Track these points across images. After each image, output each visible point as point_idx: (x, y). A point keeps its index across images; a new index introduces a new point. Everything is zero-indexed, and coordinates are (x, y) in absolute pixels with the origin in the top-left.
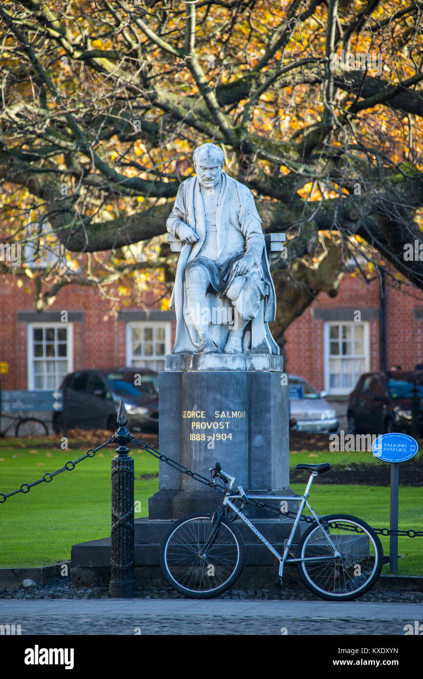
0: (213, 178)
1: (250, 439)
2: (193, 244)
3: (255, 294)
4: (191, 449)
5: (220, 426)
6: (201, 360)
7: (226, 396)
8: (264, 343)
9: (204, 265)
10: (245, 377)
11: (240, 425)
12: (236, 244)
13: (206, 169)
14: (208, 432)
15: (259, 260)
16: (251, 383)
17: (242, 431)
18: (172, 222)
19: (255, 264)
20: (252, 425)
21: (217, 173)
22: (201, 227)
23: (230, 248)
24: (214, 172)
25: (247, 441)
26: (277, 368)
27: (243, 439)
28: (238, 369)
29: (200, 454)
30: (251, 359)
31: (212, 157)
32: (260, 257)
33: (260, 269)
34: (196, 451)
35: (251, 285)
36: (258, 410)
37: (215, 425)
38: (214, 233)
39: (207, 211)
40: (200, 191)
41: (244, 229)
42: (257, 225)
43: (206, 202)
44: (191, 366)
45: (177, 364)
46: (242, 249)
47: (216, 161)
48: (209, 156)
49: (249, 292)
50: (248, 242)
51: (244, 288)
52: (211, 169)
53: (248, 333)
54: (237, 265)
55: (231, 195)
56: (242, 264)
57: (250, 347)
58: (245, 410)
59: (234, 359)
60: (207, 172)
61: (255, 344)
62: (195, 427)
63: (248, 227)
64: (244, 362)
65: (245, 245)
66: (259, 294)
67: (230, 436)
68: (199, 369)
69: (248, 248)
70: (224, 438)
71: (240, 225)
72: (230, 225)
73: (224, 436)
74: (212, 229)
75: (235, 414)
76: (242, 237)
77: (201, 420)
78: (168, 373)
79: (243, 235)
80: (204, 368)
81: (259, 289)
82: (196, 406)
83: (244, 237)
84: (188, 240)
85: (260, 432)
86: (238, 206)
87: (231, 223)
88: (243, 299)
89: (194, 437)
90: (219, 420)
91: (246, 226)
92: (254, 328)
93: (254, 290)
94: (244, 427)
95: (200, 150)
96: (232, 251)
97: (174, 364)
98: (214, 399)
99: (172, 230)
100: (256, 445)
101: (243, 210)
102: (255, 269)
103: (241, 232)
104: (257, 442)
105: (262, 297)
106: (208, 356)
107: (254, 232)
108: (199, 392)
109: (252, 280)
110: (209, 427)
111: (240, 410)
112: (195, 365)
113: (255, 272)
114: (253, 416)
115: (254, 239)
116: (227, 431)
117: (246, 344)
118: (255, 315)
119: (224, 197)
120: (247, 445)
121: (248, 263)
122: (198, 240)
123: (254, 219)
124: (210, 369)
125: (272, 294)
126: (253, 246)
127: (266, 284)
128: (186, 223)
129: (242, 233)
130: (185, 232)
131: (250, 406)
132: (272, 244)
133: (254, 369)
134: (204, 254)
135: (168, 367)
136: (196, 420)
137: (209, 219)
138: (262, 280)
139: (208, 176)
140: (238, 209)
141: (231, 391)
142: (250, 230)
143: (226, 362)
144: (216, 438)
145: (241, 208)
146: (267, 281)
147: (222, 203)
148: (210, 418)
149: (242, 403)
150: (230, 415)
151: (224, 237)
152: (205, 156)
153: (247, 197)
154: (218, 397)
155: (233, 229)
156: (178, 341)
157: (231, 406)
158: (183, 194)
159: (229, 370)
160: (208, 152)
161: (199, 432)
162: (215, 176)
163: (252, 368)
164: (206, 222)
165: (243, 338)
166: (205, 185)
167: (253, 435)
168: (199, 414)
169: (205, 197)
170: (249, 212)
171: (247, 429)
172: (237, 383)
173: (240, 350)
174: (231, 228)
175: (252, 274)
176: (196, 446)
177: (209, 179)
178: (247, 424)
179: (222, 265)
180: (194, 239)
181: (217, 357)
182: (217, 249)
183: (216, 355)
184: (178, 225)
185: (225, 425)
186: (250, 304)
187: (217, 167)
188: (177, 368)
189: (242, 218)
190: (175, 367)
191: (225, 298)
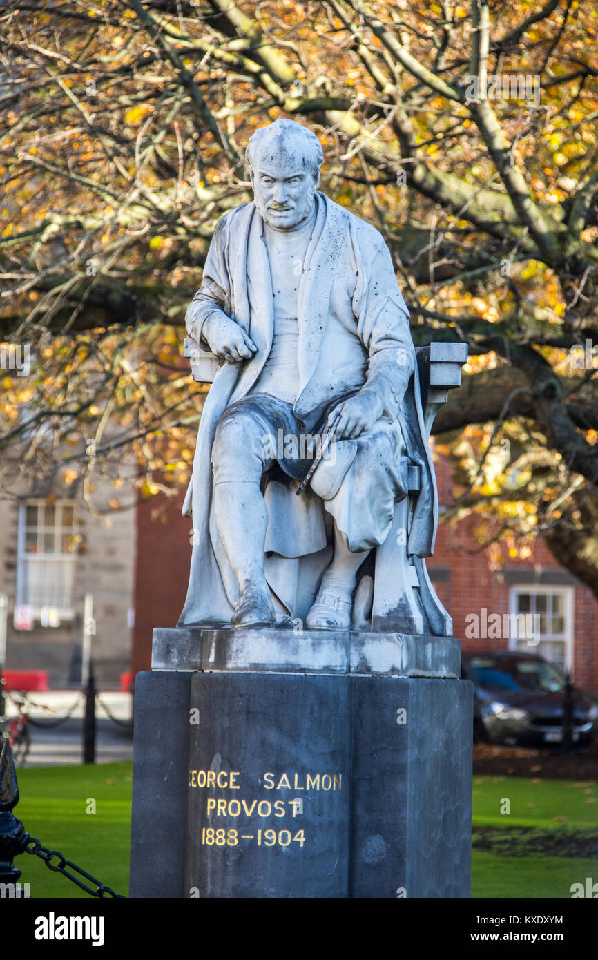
0: (292, 203)
1: (353, 844)
2: (244, 363)
3: (381, 485)
4: (204, 866)
5: (274, 810)
6: (235, 644)
7: (293, 735)
8: (403, 607)
9: (261, 412)
10: (343, 690)
11: (326, 809)
12: (344, 364)
13: (274, 180)
14: (245, 824)
15: (395, 403)
16: (360, 704)
17: (331, 823)
18: (196, 310)
19: (385, 413)
20: (360, 810)
21: (303, 192)
22: (262, 324)
23: (330, 374)
24: (294, 189)
25: (347, 849)
26: (437, 668)
27: (335, 845)
28: (327, 669)
29: (223, 879)
30: (362, 644)
31: (290, 153)
32: (401, 397)
33: (398, 425)
34: (214, 872)
35: (371, 463)
36: (375, 772)
37: (264, 807)
38: (293, 337)
39: (279, 286)
40: (263, 236)
41: (365, 328)
42: (395, 322)
43: (276, 260)
44: (212, 659)
45: (181, 654)
46: (358, 378)
47: (298, 161)
48: (282, 150)
49: (365, 482)
50: (373, 359)
51: (352, 469)
52: (287, 180)
53: (366, 580)
54: (338, 415)
55: (336, 247)
56: (351, 411)
57: (369, 616)
58: (342, 772)
59: (316, 645)
60: (277, 189)
61: (380, 610)
62: (215, 811)
63: (375, 324)
64: (342, 652)
65: (365, 369)
66: (390, 487)
67: (301, 837)
68: (230, 665)
69: (371, 374)
70: (284, 840)
71: (356, 320)
72: (333, 321)
73: (285, 836)
74: (286, 328)
75: (314, 782)
76: (359, 349)
77: (228, 794)
78: (160, 674)
79: (362, 344)
80: (242, 663)
81: (390, 473)
82: (217, 759)
83: (366, 350)
84: (229, 352)
85: (377, 829)
86: (352, 274)
87: (335, 315)
88: (351, 497)
89: (212, 838)
90: (274, 795)
91: (369, 322)
92: (381, 570)
93: (376, 475)
94: (339, 815)
95: (262, 135)
96: (335, 381)
97: (175, 651)
98: (263, 743)
99: (194, 330)
100: (368, 860)
101: (362, 282)
102: (383, 426)
103: (357, 337)
104: (370, 851)
105: (399, 495)
106: (253, 633)
107: (387, 338)
108: (226, 722)
109: (373, 451)
110: (249, 814)
111: (329, 772)
112: (222, 659)
113: (382, 433)
114: (363, 788)
115: (388, 353)
116: (292, 824)
117: (361, 608)
118: (381, 538)
119: (319, 252)
120: (345, 861)
121: (365, 409)
122: (254, 353)
123: (389, 306)
124: (256, 666)
125: (426, 487)
126: (384, 369)
127: (413, 463)
128: (230, 314)
129: (359, 339)
130: (223, 334)
131: (355, 761)
132: (433, 368)
133: (369, 670)
134: (266, 388)
135: (159, 659)
136: (218, 793)
137: (282, 303)
138: (405, 452)
139: (279, 199)
140: (352, 281)
141: (306, 724)
142: (378, 333)
143: (296, 651)
144: (264, 839)
145: (359, 279)
146: (416, 456)
147: (313, 267)
148: (251, 791)
149: (333, 753)
150: (303, 782)
151: (315, 346)
152: (273, 150)
153: (374, 252)
154: (273, 736)
155: (340, 328)
156: (194, 596)
157: (305, 760)
158: (223, 243)
159: (303, 670)
160: (281, 139)
161: (224, 823)
162: (296, 200)
163: (365, 666)
164: (275, 310)
165: (354, 594)
166: (272, 221)
167: (360, 833)
168: (224, 779)
169: (274, 250)
170: (379, 290)
171: (346, 819)
172: (322, 703)
173: (344, 620)
174: (335, 326)
175: (375, 436)
176: (214, 859)
177: (282, 206)
178: (346, 807)
179: (308, 415)
180: (244, 351)
181: (273, 637)
182: (297, 376)
183: (273, 631)
184: (208, 317)
185: (289, 809)
186: (368, 510)
187: (301, 177)
188: (180, 664)
189: (360, 304)
190: (176, 660)
191: (309, 493)
